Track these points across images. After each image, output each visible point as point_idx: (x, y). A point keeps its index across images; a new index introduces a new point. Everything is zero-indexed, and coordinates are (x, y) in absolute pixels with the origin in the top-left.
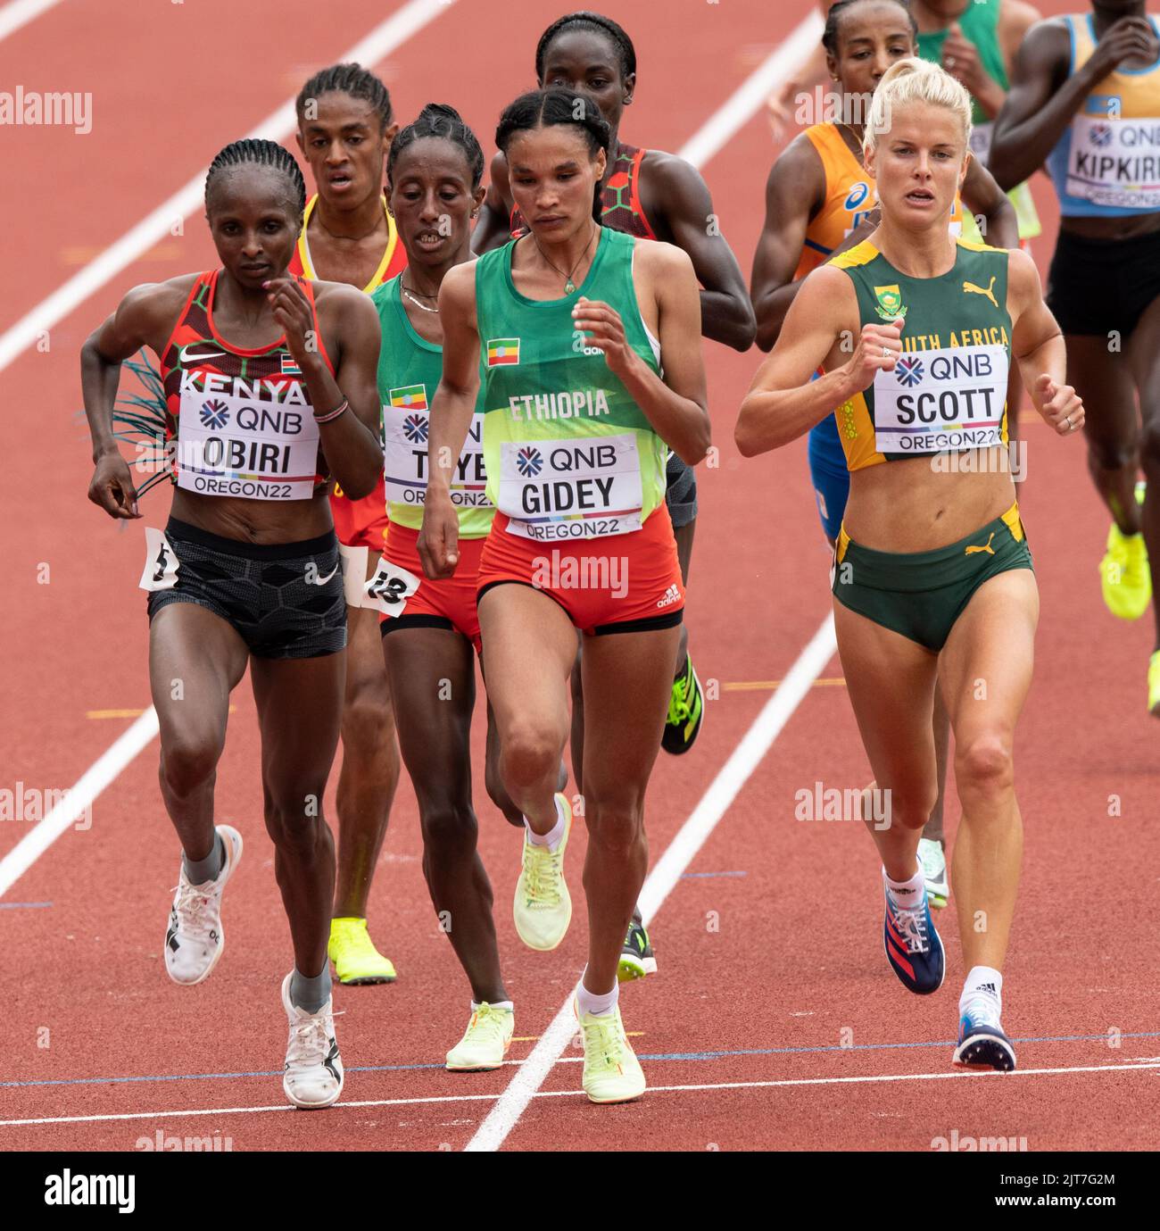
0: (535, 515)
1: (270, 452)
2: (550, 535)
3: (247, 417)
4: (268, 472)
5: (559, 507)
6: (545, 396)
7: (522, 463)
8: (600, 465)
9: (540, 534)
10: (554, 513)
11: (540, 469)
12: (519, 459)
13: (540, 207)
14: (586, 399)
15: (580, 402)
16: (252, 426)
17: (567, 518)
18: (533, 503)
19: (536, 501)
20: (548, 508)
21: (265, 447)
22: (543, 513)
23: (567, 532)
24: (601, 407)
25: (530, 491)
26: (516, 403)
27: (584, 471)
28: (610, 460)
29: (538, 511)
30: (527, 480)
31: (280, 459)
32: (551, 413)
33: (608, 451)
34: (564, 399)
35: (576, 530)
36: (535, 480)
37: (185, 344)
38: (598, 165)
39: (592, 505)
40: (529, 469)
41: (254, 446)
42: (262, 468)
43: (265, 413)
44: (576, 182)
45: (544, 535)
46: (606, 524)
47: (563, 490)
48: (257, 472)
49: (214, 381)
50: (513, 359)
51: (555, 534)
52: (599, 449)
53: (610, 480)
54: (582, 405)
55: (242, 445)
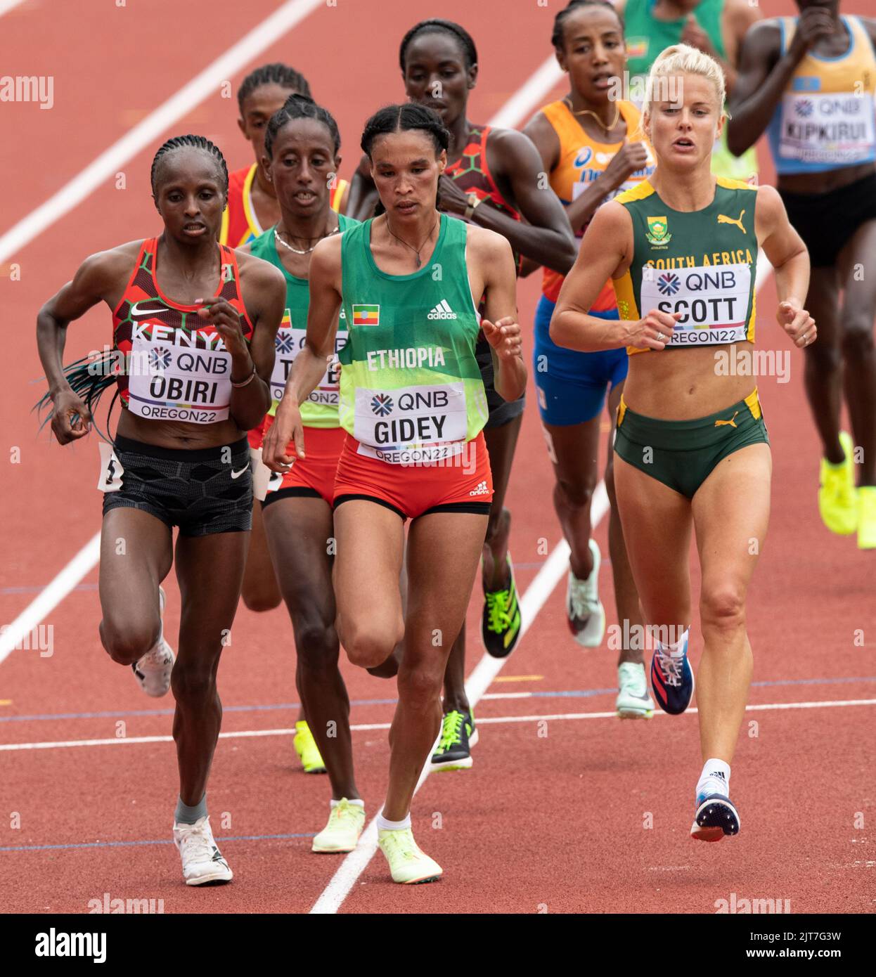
0: (385, 445)
1: (202, 388)
3: (186, 361)
4: (199, 402)
5: (403, 439)
6: (397, 351)
8: (435, 405)
10: (399, 443)
11: (390, 410)
12: (374, 403)
13: (398, 193)
14: (428, 353)
15: (423, 356)
16: (189, 368)
18: (384, 436)
19: (386, 434)
20: (395, 440)
21: (198, 384)
22: (391, 443)
24: (439, 360)
25: (382, 426)
26: (373, 356)
27: (423, 411)
28: (443, 402)
29: (387, 441)
30: (379, 418)
31: (209, 393)
32: (400, 364)
33: (442, 395)
34: (411, 354)
36: (387, 419)
37: (137, 301)
38: (441, 162)
39: (429, 437)
40: (382, 411)
41: (190, 383)
42: (195, 399)
43: (199, 358)
47: (407, 425)
48: (190, 402)
49: (159, 331)
52: (435, 393)
53: (443, 418)
54: (425, 358)
55: (180, 382)
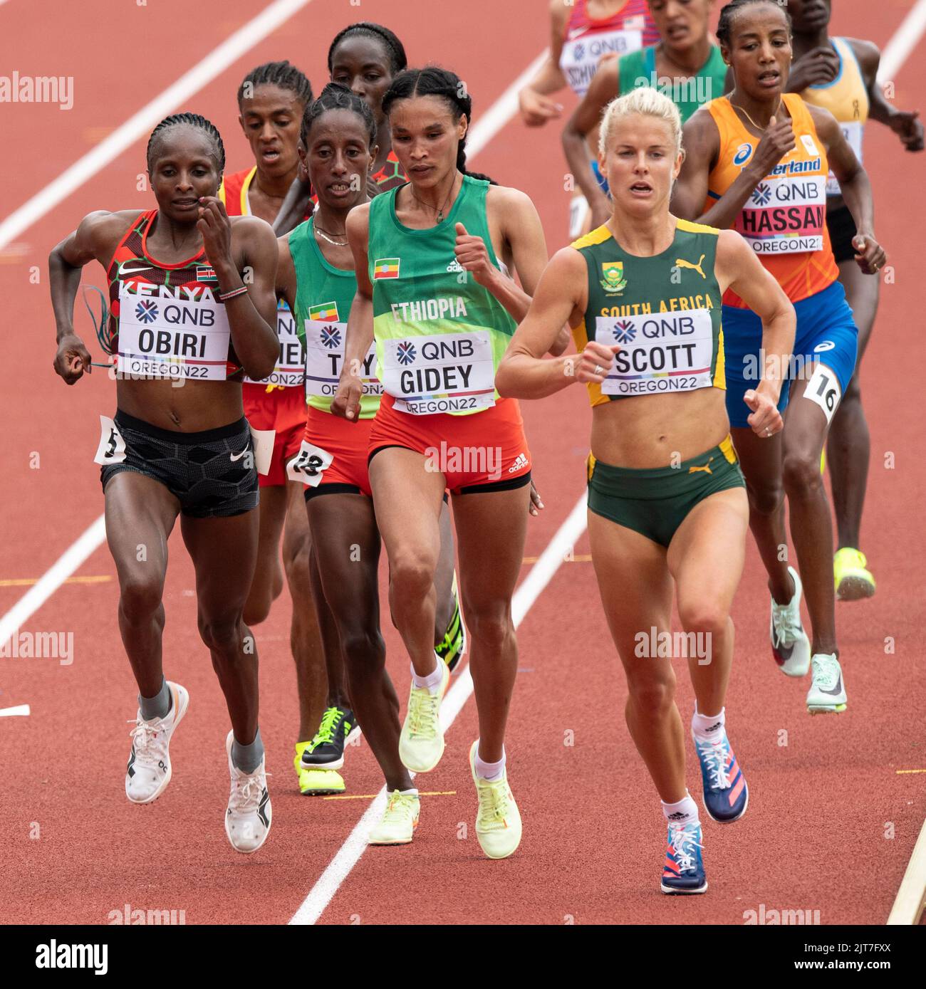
0: (411, 395)
1: (190, 341)
2: (422, 410)
3: (172, 313)
4: (189, 356)
5: (429, 388)
6: (418, 303)
7: (401, 354)
8: (461, 355)
9: (415, 409)
10: (425, 393)
11: (414, 358)
12: (399, 352)
13: (413, 158)
14: (449, 304)
15: (444, 307)
16: (176, 320)
17: (435, 397)
18: (409, 385)
19: (411, 383)
20: (420, 390)
21: (186, 336)
22: (417, 393)
23: (436, 408)
24: (461, 310)
25: (406, 375)
26: (396, 309)
27: (449, 360)
28: (468, 351)
29: (413, 391)
30: (404, 368)
31: (198, 346)
32: (422, 316)
33: (467, 344)
34: (432, 305)
35: (443, 406)
36: (412, 367)
38: (461, 127)
39: (455, 387)
40: (406, 359)
41: (178, 335)
42: (184, 353)
43: (185, 310)
44: (442, 140)
45: (418, 410)
46: (466, 401)
47: (432, 375)
48: (180, 356)
49: (143, 289)
50: (394, 274)
51: (426, 409)
52: (460, 342)
53: (469, 367)
54: (446, 309)
55: (169, 335)
